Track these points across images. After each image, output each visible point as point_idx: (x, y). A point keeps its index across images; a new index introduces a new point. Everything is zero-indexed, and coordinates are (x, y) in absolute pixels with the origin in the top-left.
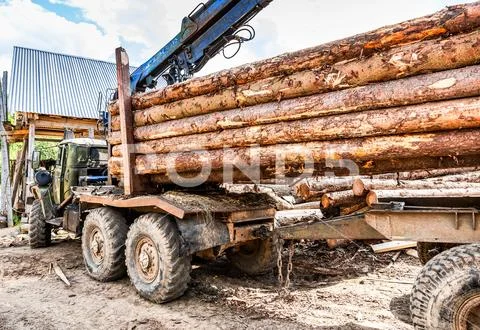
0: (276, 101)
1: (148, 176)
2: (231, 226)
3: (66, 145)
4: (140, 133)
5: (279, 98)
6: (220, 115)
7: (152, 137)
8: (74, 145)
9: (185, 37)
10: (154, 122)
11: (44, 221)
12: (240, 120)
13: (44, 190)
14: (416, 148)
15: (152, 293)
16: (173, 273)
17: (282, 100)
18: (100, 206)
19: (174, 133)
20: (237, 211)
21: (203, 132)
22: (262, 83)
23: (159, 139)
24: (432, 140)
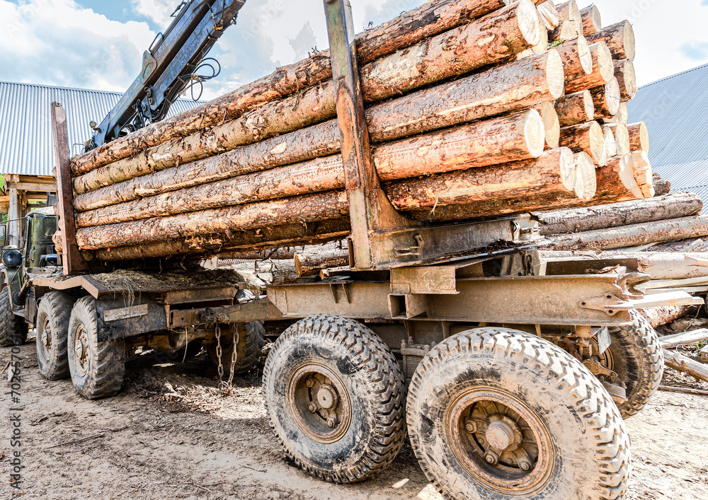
0: (174, 165)
1: (93, 252)
2: (167, 308)
3: (32, 216)
4: (79, 204)
5: (177, 163)
6: (136, 181)
7: (88, 207)
8: (40, 216)
9: (147, 76)
10: (92, 190)
11: (11, 312)
12: (151, 187)
13: (12, 274)
14: (275, 215)
15: (83, 387)
16: (100, 361)
17: (180, 165)
18: (53, 290)
19: (105, 202)
20: (174, 291)
21: (128, 201)
22: (166, 146)
23: (95, 209)
24: (285, 206)
